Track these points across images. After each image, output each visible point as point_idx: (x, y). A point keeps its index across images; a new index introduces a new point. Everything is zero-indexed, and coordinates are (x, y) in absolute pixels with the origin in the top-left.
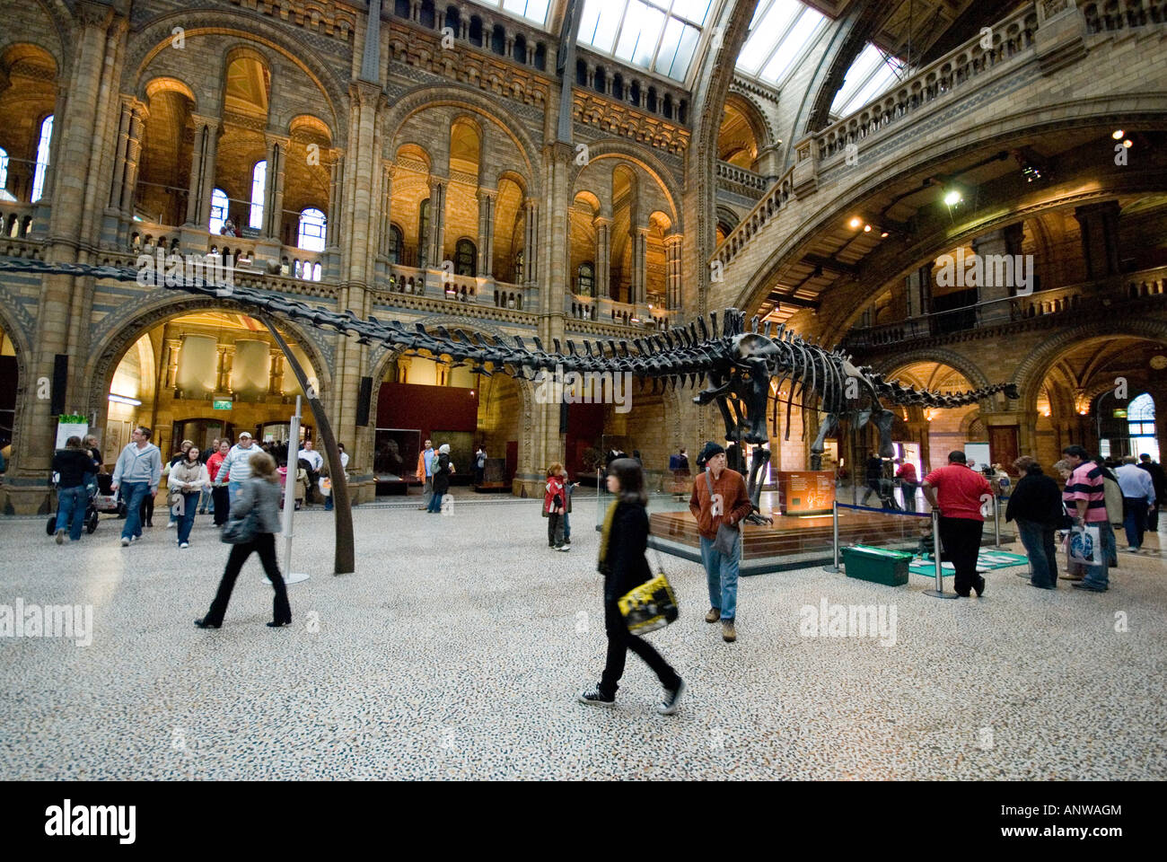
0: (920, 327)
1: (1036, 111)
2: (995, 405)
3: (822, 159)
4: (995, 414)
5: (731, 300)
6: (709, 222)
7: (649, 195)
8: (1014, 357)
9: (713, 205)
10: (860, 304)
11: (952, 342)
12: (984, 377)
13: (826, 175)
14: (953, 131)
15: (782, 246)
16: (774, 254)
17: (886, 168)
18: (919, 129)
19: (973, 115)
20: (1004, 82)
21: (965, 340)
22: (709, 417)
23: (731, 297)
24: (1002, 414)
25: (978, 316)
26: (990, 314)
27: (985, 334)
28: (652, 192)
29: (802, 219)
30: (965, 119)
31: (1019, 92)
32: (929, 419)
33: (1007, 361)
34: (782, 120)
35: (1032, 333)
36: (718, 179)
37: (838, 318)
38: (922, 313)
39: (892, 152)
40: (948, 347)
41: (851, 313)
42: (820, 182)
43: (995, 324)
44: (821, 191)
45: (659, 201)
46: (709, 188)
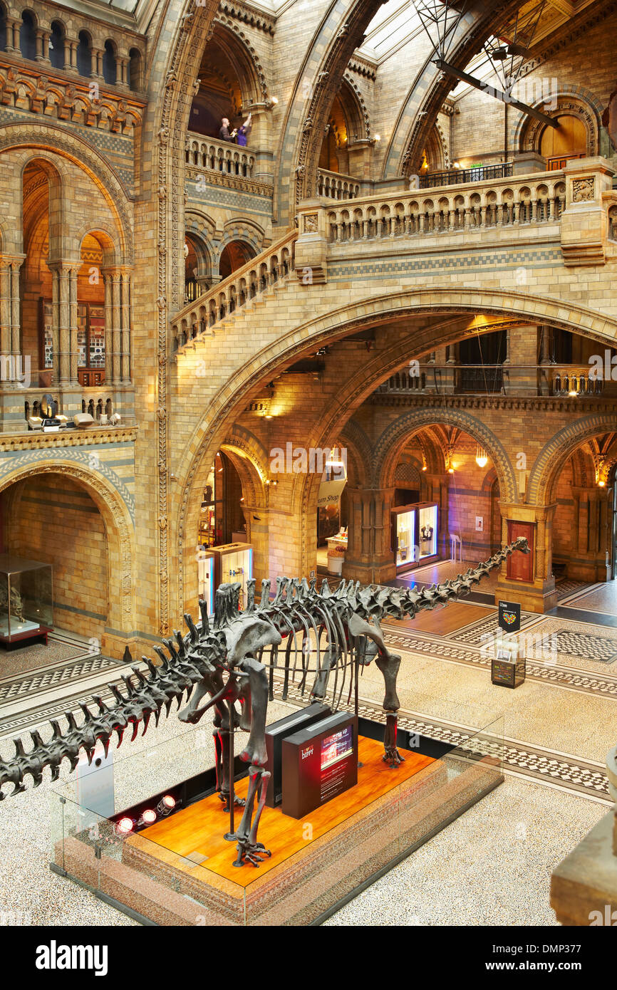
0: (443, 378)
1: (554, 304)
2: (516, 495)
3: (332, 239)
4: (515, 506)
5: (206, 391)
6: (174, 256)
7: (80, 204)
8: (537, 440)
9: (181, 209)
10: (373, 380)
11: (477, 407)
12: (507, 457)
13: (337, 266)
14: (477, 285)
15: (278, 342)
16: (269, 348)
17: (408, 294)
18: (444, 261)
19: (499, 275)
20: (529, 250)
21: (490, 408)
22: (174, 554)
23: (206, 386)
24: (521, 507)
25: (505, 378)
26: (519, 380)
27: (510, 404)
28: (85, 199)
29: (306, 314)
30: (490, 276)
31: (543, 272)
32: (451, 471)
33: (531, 443)
34: (279, 66)
35: (555, 414)
36: (187, 168)
37: (346, 393)
38: (447, 359)
39: (414, 275)
40: (472, 412)
41: (363, 389)
42: (330, 272)
43: (523, 396)
44: (330, 286)
45: (96, 213)
46: (175, 202)
